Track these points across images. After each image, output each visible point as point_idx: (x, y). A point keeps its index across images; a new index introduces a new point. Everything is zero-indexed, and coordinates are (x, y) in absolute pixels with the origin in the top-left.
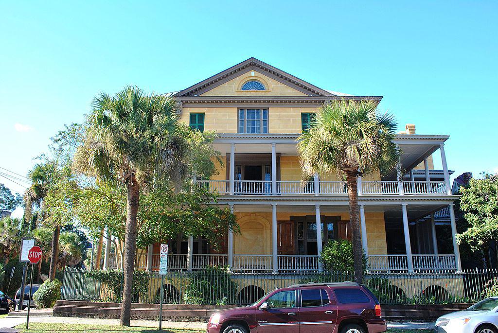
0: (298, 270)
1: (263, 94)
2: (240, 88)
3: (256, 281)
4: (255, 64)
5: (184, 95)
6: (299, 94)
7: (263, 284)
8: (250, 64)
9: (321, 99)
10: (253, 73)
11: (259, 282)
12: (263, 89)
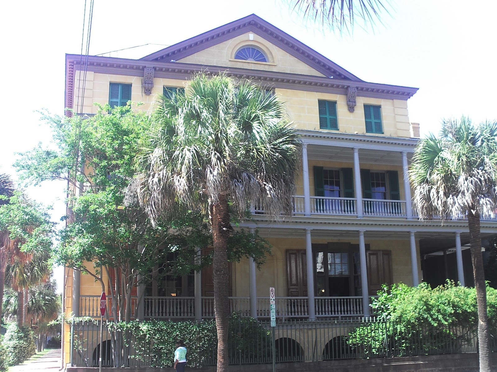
0: (340, 315)
1: (267, 68)
2: (233, 56)
3: (289, 332)
4: (256, 24)
5: (156, 60)
6: (315, 73)
7: (298, 335)
8: (249, 23)
9: (345, 83)
10: (251, 36)
11: (293, 333)
12: (264, 60)
